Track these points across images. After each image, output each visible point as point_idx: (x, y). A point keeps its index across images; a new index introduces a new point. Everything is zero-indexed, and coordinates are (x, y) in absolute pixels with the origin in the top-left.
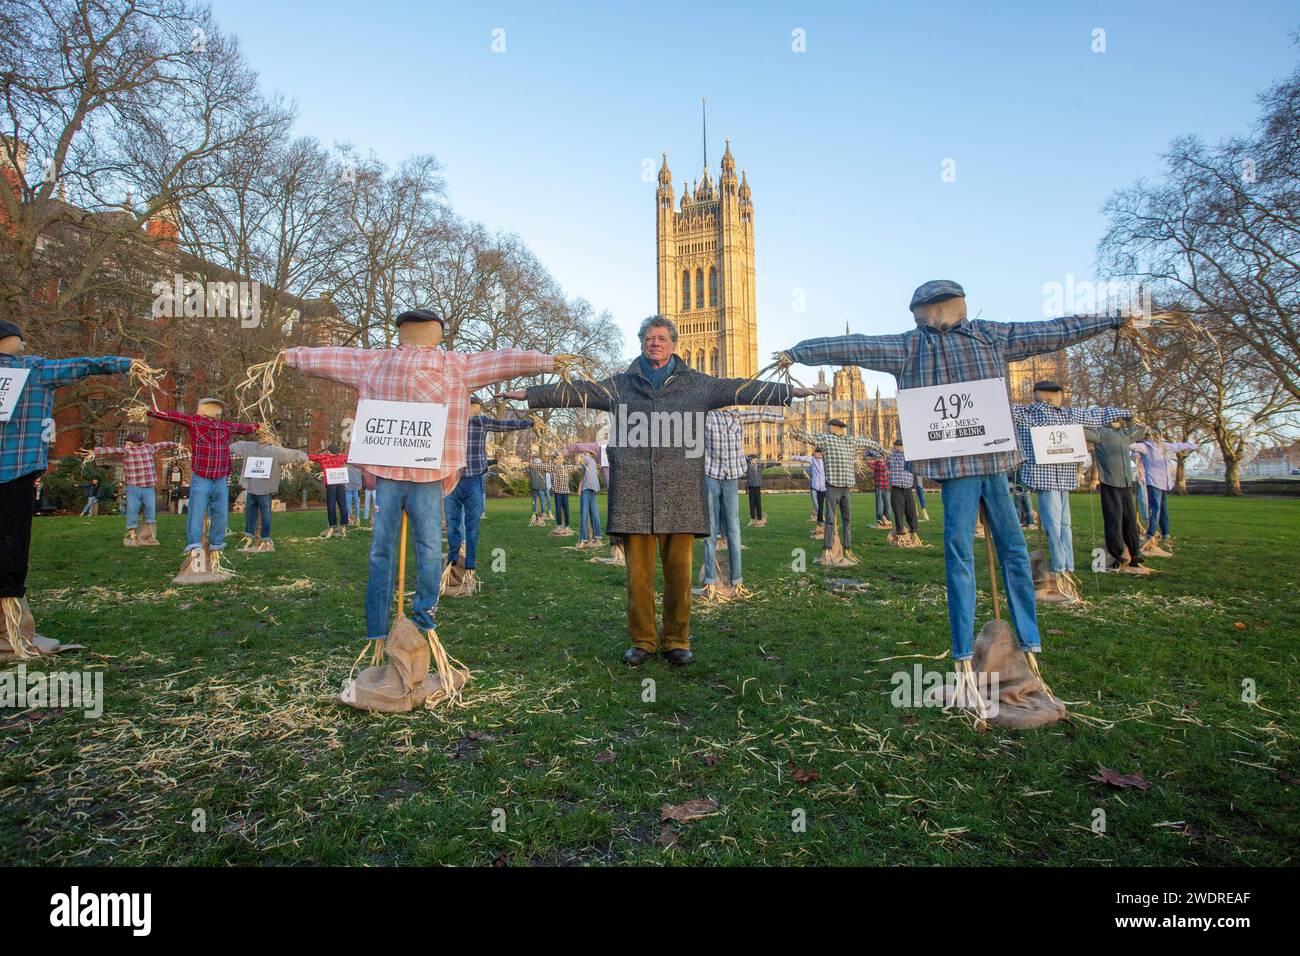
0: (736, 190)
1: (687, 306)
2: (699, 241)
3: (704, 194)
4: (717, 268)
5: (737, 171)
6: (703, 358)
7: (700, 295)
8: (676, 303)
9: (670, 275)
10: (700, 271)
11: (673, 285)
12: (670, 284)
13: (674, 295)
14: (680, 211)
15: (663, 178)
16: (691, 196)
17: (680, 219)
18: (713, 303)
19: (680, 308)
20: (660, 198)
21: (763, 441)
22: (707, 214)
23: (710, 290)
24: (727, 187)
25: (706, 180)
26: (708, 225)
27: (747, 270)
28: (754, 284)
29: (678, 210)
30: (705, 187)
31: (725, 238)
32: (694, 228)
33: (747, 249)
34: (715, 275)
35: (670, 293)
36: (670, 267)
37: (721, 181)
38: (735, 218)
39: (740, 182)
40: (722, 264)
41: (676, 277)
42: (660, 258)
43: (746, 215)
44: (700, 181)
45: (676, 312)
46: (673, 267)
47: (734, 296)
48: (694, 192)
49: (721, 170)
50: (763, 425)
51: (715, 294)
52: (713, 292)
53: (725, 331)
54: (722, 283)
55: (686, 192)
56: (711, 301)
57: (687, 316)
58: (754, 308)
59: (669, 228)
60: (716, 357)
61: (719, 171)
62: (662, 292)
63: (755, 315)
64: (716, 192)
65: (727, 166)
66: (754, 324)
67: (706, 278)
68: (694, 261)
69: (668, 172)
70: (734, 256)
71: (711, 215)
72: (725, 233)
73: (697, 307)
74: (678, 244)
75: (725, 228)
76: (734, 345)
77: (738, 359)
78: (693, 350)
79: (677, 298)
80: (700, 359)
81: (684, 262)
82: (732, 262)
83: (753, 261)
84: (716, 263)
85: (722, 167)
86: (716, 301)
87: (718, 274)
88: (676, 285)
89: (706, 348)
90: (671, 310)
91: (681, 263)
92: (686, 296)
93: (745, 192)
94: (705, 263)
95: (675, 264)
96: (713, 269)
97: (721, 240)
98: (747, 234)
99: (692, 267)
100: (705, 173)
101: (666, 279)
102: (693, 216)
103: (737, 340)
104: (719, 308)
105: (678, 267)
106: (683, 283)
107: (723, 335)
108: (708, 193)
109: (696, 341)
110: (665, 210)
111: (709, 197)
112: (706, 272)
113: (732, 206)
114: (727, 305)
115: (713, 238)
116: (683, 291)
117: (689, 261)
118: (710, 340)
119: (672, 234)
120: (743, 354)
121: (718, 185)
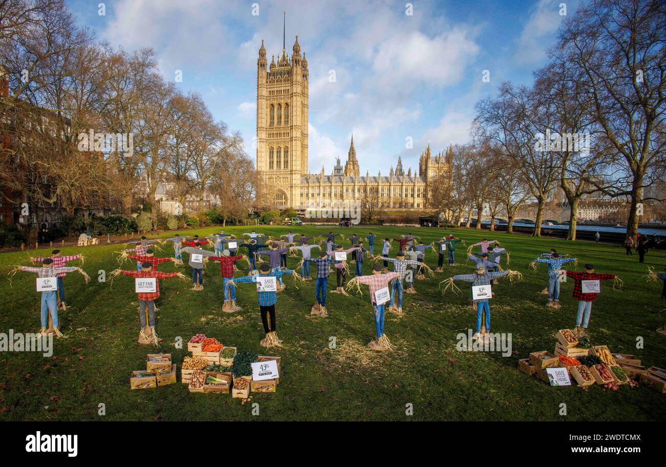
0: (300, 63)
1: (272, 123)
2: (279, 89)
3: (283, 64)
4: (289, 104)
5: (301, 53)
6: (280, 151)
7: (280, 117)
8: (267, 121)
9: (264, 106)
10: (280, 105)
11: (266, 111)
12: (264, 111)
13: (265, 118)
14: (270, 72)
15: (262, 53)
16: (276, 64)
17: (270, 76)
18: (286, 122)
19: (268, 124)
20: (260, 64)
21: (310, 195)
22: (284, 74)
23: (285, 115)
26: (285, 81)
27: (305, 106)
28: (308, 113)
30: (284, 59)
31: (294, 88)
32: (277, 81)
33: (304, 94)
34: (288, 107)
35: (263, 116)
36: (264, 102)
37: (292, 57)
38: (299, 78)
39: (302, 59)
40: (292, 102)
41: (267, 108)
42: (259, 97)
43: (305, 76)
44: (281, 57)
45: (267, 126)
46: (266, 102)
47: (297, 120)
48: (278, 62)
49: (293, 52)
50: (310, 188)
51: (288, 118)
52: (287, 117)
53: (292, 138)
54: (292, 112)
55: (273, 61)
57: (272, 128)
58: (307, 125)
59: (264, 80)
60: (287, 151)
61: (292, 52)
62: (260, 115)
63: (307, 130)
64: (290, 63)
65: (296, 50)
66: (307, 135)
67: (283, 108)
68: (277, 99)
69: (264, 50)
70: (299, 98)
71: (286, 75)
72: (294, 85)
73: (278, 124)
74: (268, 90)
75: (294, 83)
76: (297, 145)
77: (299, 153)
78: (275, 147)
79: (267, 118)
80: (279, 152)
81: (271, 99)
82: (297, 101)
83: (307, 101)
84: (289, 101)
85: (294, 50)
86: (288, 121)
87: (290, 107)
88: (267, 112)
89: (282, 146)
90: (264, 125)
91: (270, 100)
92: (272, 118)
93: (304, 67)
94: (283, 101)
95: (267, 100)
96: (287, 104)
97: (292, 89)
98: (305, 87)
99: (275, 102)
100: (284, 52)
101: (262, 108)
102: (277, 75)
103: (299, 143)
104: (289, 125)
105: (268, 102)
106: (270, 111)
107: (291, 140)
108: (285, 63)
109: (277, 142)
110: (262, 70)
111: (286, 65)
112: (283, 105)
113: (298, 72)
114: (294, 124)
115: (288, 88)
116: (270, 115)
117: (274, 99)
118: (284, 142)
119: (265, 84)
120: (301, 150)
121: (291, 59)
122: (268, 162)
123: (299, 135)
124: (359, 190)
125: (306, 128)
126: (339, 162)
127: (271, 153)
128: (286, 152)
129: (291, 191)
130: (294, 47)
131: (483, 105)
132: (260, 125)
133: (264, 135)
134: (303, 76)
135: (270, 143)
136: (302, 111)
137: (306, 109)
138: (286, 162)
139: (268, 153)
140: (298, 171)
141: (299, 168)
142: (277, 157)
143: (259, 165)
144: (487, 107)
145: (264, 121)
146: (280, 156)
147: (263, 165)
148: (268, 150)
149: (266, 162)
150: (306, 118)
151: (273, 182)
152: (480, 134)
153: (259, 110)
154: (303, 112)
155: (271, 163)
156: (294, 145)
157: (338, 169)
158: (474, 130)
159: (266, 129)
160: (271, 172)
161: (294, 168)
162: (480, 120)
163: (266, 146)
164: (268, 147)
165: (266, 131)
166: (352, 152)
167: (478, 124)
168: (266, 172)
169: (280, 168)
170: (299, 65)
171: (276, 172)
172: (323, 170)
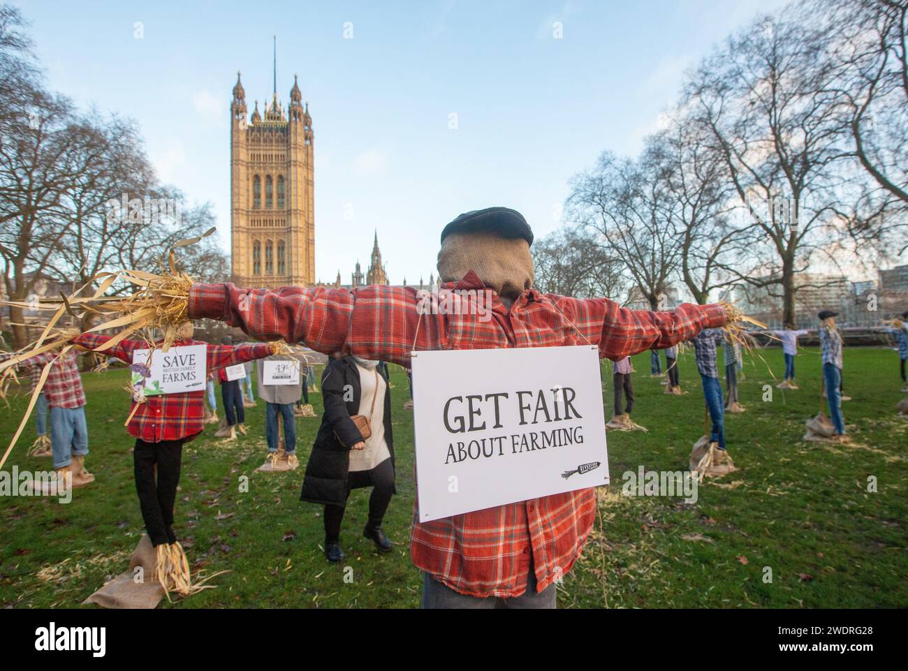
0: (302, 117)
1: (256, 205)
2: (269, 153)
3: (274, 115)
4: (285, 177)
5: (303, 102)
6: (271, 248)
7: (269, 196)
8: (248, 200)
9: (243, 176)
10: (269, 177)
11: (246, 185)
12: (243, 184)
13: (246, 194)
14: (252, 125)
15: (238, 93)
16: (262, 114)
17: (252, 131)
18: (280, 204)
19: (251, 205)
20: (234, 110)
22: (277, 131)
23: (278, 193)
24: (295, 112)
25: (275, 104)
26: (277, 141)
27: (309, 183)
28: (313, 192)
29: (249, 123)
30: (275, 110)
31: (292, 154)
32: (265, 141)
33: (309, 166)
34: (283, 182)
35: (243, 191)
36: (243, 170)
37: (289, 108)
38: (301, 140)
39: (304, 111)
40: (289, 174)
41: (248, 179)
42: (235, 161)
43: (309, 137)
44: (270, 104)
45: (248, 208)
46: (246, 171)
47: (297, 202)
48: (265, 112)
51: (283, 198)
52: (281, 196)
53: (291, 228)
54: (289, 190)
55: (256, 109)
56: (278, 203)
57: (258, 212)
58: (313, 211)
59: (243, 138)
60: (283, 248)
61: (289, 100)
62: (236, 190)
63: (313, 218)
64: (285, 116)
65: (295, 95)
66: (313, 225)
67: (274, 183)
68: (265, 169)
69: (242, 88)
70: (299, 170)
71: (279, 133)
72: (292, 150)
73: (266, 206)
74: (250, 152)
75: (292, 146)
76: (298, 240)
77: (301, 251)
78: (263, 240)
79: (248, 196)
80: (269, 248)
81: (256, 168)
82: (298, 174)
83: (313, 175)
84: (284, 173)
85: (291, 96)
86: (283, 203)
87: (285, 182)
88: (248, 186)
89: (274, 240)
90: (243, 206)
91: (252, 168)
92: (257, 196)
93: (307, 121)
94: (274, 172)
95: (248, 168)
96: (280, 177)
97: (289, 155)
98: (309, 154)
99: (262, 173)
100: (275, 98)
101: (238, 179)
102: (265, 131)
103: (301, 236)
104: (285, 209)
105: (250, 171)
106: (254, 185)
107: (289, 230)
108: (277, 114)
109: (265, 233)
110: (238, 121)
111: (279, 118)
112: (275, 179)
113: (299, 130)
114: (293, 207)
115: (282, 153)
116: (254, 190)
117: (260, 168)
118: (278, 234)
119: (245, 142)
120: (305, 246)
121: (287, 110)
122: (251, 263)
123: (301, 224)
125: (310, 216)
126: (358, 267)
127: (257, 248)
128: (281, 248)
130: (291, 93)
131: (579, 180)
132: (236, 205)
133: (243, 222)
134: (306, 139)
135: (254, 234)
136: (305, 190)
137: (310, 187)
138: (281, 263)
139: (251, 250)
140: (301, 277)
141: (301, 273)
142: (266, 255)
143: (236, 267)
144: (583, 182)
145: (243, 199)
146: (271, 255)
147: (243, 267)
148: (251, 245)
149: (248, 262)
150: (310, 201)
152: (572, 219)
153: (235, 182)
154: (307, 192)
155: (257, 264)
156: (293, 239)
157: (357, 277)
158: (566, 213)
159: (248, 212)
160: (257, 279)
161: (294, 273)
162: (574, 200)
163: (248, 238)
164: (250, 240)
165: (248, 216)
166: (376, 253)
167: (572, 206)
168: (248, 279)
169: (271, 273)
170: (300, 120)
171: (265, 279)
172: (339, 277)
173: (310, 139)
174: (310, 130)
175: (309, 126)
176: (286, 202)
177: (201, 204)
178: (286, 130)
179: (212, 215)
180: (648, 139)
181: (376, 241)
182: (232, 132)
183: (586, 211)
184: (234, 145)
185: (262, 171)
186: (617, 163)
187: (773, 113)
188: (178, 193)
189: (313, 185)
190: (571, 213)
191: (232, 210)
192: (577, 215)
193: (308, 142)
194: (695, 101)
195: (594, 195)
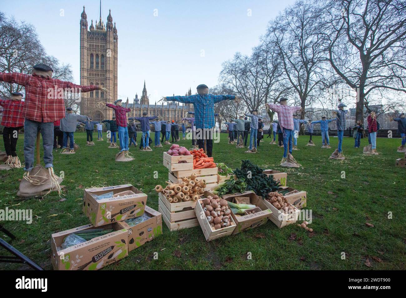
0: (113, 29)
1: (92, 67)
2: (97, 44)
3: (100, 27)
4: (104, 55)
5: (113, 22)
7: (97, 63)
8: (88, 65)
9: (86, 54)
10: (97, 55)
11: (86, 58)
12: (85, 57)
15: (84, 16)
16: (94, 26)
17: (90, 34)
19: (89, 67)
20: (82, 24)
22: (101, 35)
23: (101, 62)
24: (109, 27)
25: (100, 22)
26: (101, 39)
27: (115, 59)
28: (117, 63)
29: (89, 30)
30: (100, 25)
31: (108, 46)
32: (96, 39)
33: (115, 51)
34: (103, 57)
35: (86, 61)
36: (85, 51)
38: (112, 39)
39: (114, 27)
41: (88, 55)
42: (82, 47)
43: (116, 38)
44: (98, 22)
45: (88, 68)
46: (87, 52)
47: (110, 67)
48: (96, 25)
51: (104, 64)
52: (103, 64)
54: (106, 61)
55: (92, 24)
56: (101, 67)
57: (92, 70)
58: (117, 71)
59: (85, 37)
61: (107, 21)
62: (82, 60)
63: (117, 74)
64: (105, 28)
65: (110, 20)
66: (117, 77)
67: (100, 57)
68: (95, 51)
69: (85, 14)
72: (108, 44)
73: (96, 68)
74: (89, 43)
75: (108, 42)
77: (111, 88)
79: (88, 63)
83: (117, 55)
84: (104, 53)
85: (108, 19)
86: (103, 67)
87: (105, 57)
88: (88, 58)
89: (99, 83)
90: (85, 67)
91: (90, 51)
92: (92, 63)
93: (115, 31)
94: (100, 53)
95: (88, 50)
96: (102, 55)
97: (106, 46)
98: (115, 46)
100: (100, 20)
101: (84, 55)
102: (96, 34)
103: (111, 82)
104: (104, 70)
106: (90, 58)
107: (106, 79)
108: (101, 27)
109: (95, 80)
110: (84, 29)
111: (102, 29)
112: (100, 56)
113: (111, 35)
114: (108, 69)
115: (103, 45)
116: (91, 61)
117: (93, 51)
118: (101, 80)
119: (87, 39)
120: (113, 86)
121: (106, 25)
123: (111, 76)
124: (150, 113)
126: (137, 96)
129: (106, 112)
131: (226, 64)
132: (82, 67)
133: (85, 74)
134: (114, 39)
135: (90, 80)
136: (114, 62)
140: (111, 99)
141: (111, 97)
144: (228, 65)
145: (86, 64)
150: (116, 67)
151: (93, 106)
152: (223, 80)
153: (82, 56)
156: (108, 82)
157: (136, 100)
158: (220, 78)
159: (88, 70)
160: (92, 99)
161: (108, 98)
162: (224, 72)
163: (88, 81)
164: (89, 82)
165: (88, 71)
166: (145, 91)
167: (223, 75)
168: (88, 99)
169: (98, 97)
170: (112, 31)
171: (95, 99)
172: (128, 100)
173: (116, 40)
174: (116, 35)
175: (116, 33)
176: (105, 66)
177: (65, 65)
178: (105, 35)
179: (70, 71)
180: (254, 48)
181: (145, 86)
182: (81, 33)
183: (229, 77)
184: (82, 40)
185: (94, 52)
186: (242, 58)
187: (301, 41)
188: (55, 60)
189: (117, 60)
190: (223, 77)
191: (80, 69)
192: (225, 78)
193: (115, 41)
194: (272, 34)
195: (232, 70)
